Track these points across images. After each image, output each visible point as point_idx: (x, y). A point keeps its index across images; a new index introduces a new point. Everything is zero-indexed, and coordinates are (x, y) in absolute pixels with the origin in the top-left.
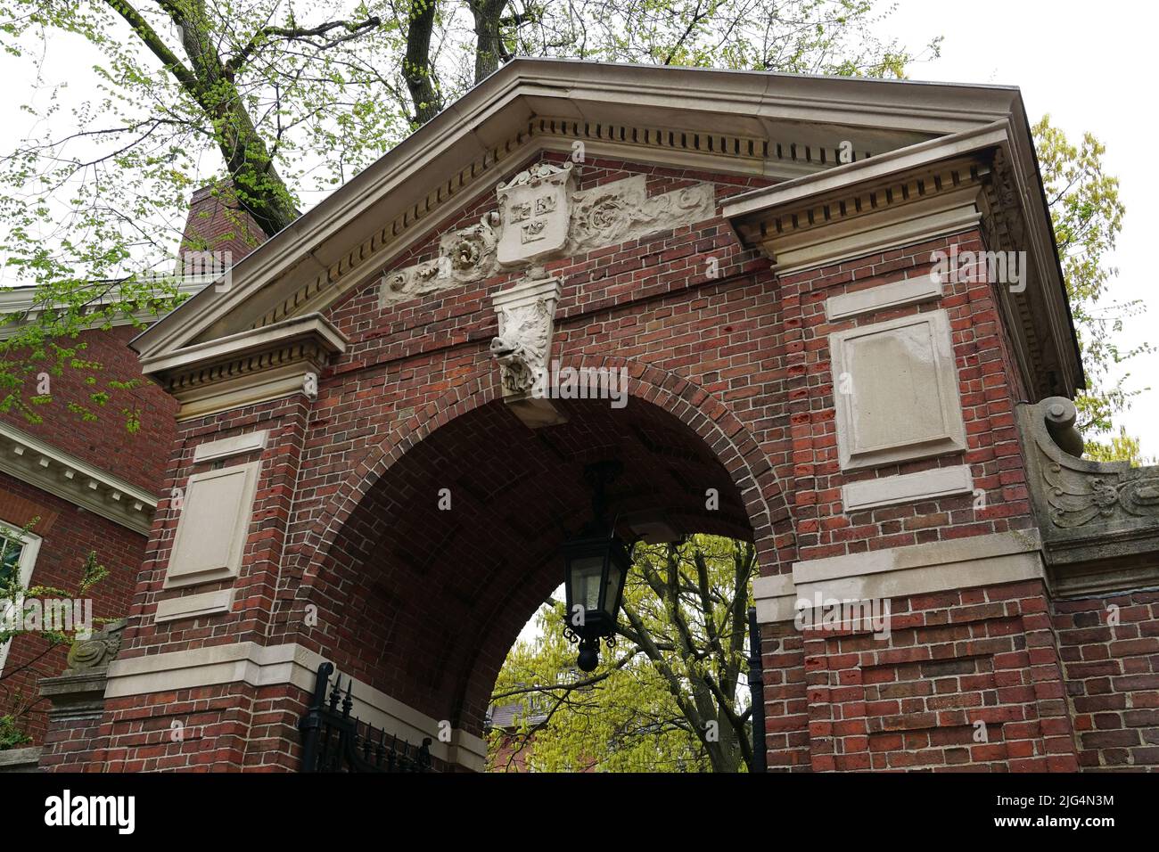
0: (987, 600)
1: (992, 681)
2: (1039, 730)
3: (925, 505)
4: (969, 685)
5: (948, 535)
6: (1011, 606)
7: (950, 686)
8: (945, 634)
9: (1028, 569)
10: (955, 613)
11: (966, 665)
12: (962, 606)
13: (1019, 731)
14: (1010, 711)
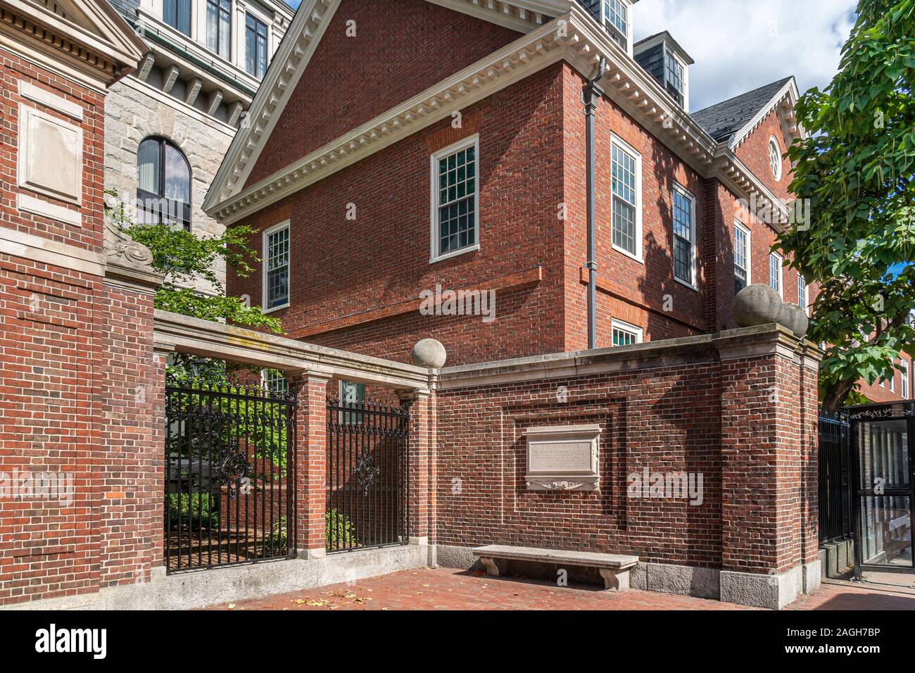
0: (80, 278)
1: (77, 311)
2: (92, 335)
3: (59, 223)
4: (65, 309)
5: (68, 242)
6: (90, 284)
7: (57, 307)
8: (59, 285)
9: (99, 271)
10: (66, 278)
11: (65, 300)
12: (69, 276)
13: (84, 333)
14: (81, 324)
